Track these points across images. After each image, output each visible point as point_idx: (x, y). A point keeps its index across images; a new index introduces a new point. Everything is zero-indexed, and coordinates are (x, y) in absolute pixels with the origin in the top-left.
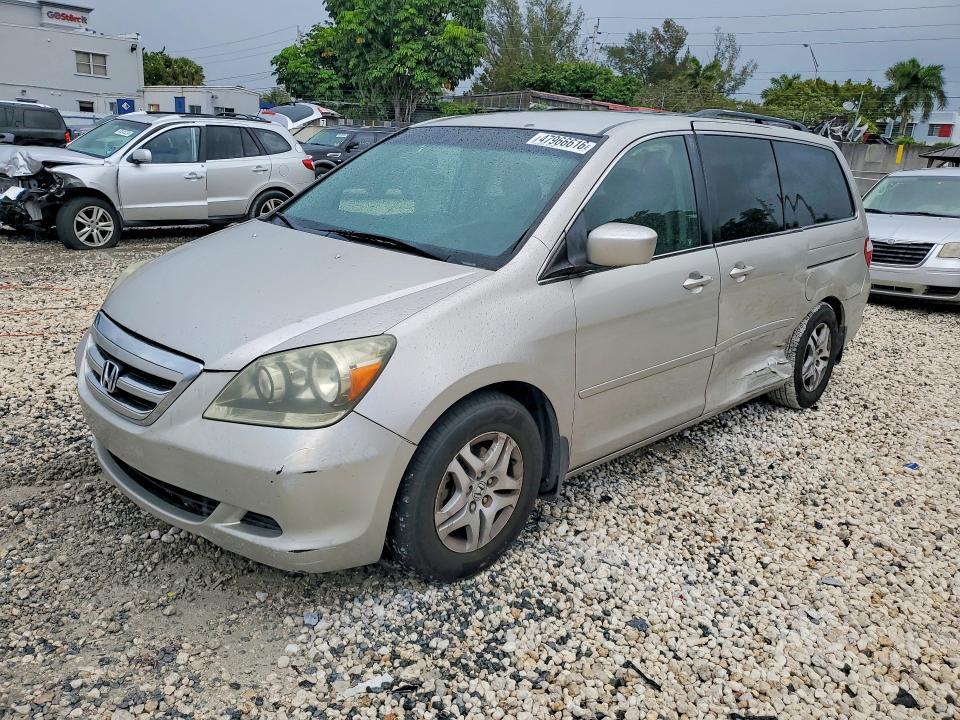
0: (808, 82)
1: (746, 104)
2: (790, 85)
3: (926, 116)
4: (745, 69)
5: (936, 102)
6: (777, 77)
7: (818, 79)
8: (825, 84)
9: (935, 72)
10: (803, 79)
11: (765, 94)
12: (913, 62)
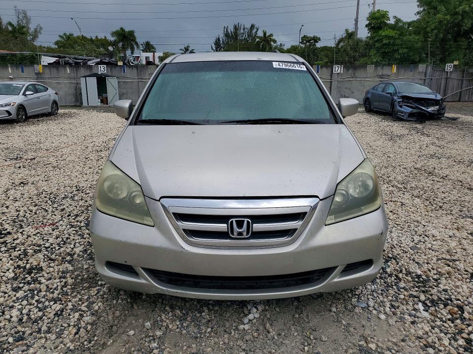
0: (78, 37)
1: (48, 48)
2: (69, 38)
3: (132, 53)
4: (36, 30)
5: (135, 46)
6: (62, 34)
7: (82, 36)
8: (86, 38)
9: (131, 33)
10: (75, 35)
11: (57, 43)
12: (122, 29)
